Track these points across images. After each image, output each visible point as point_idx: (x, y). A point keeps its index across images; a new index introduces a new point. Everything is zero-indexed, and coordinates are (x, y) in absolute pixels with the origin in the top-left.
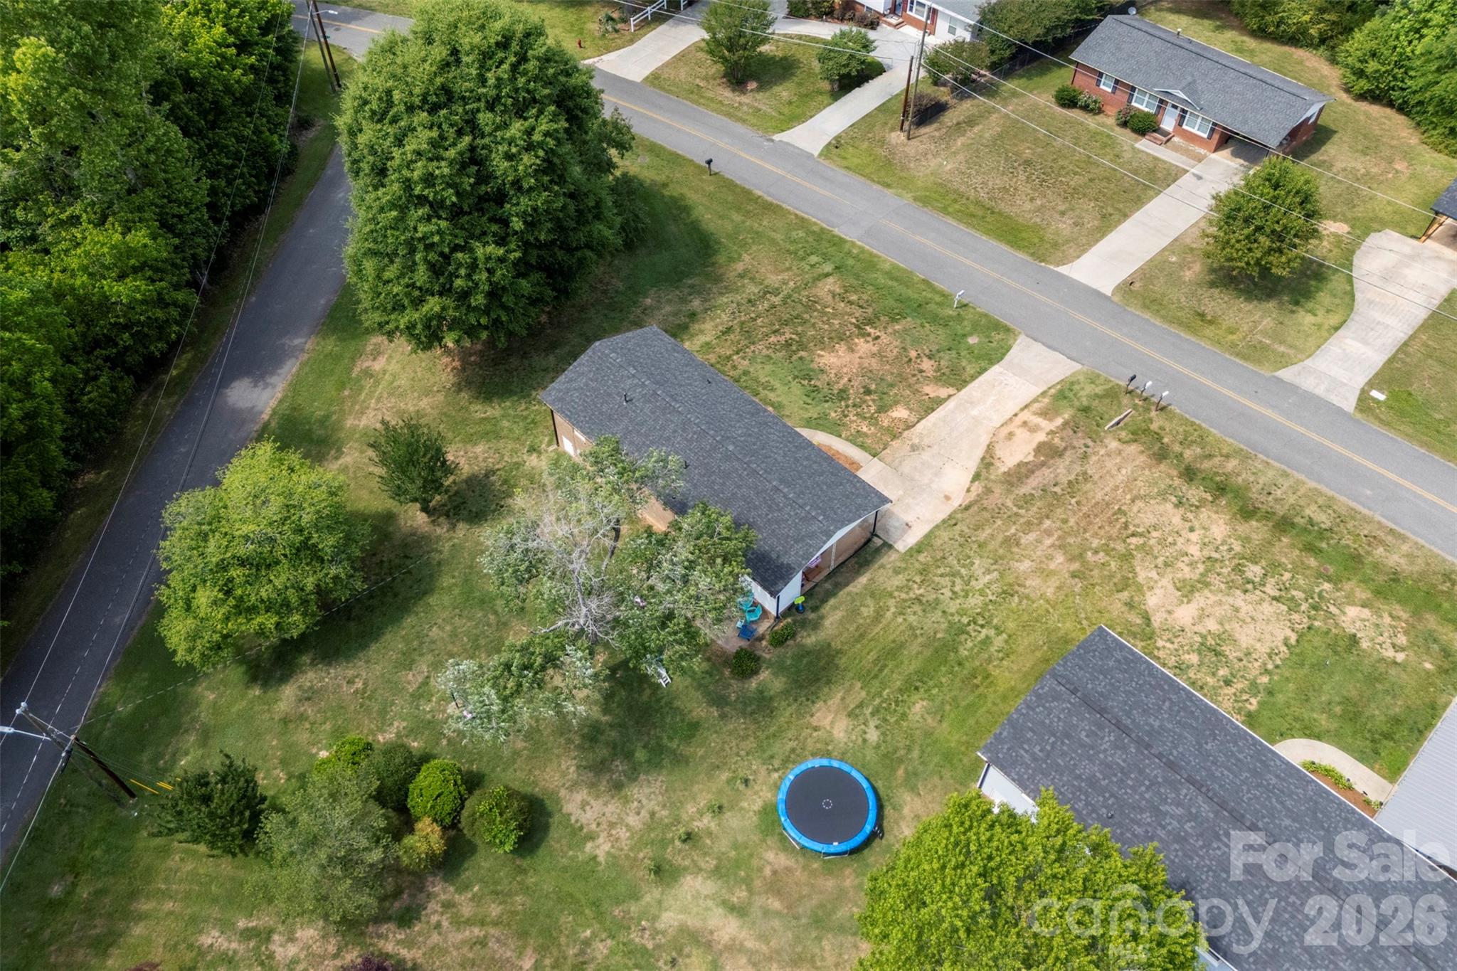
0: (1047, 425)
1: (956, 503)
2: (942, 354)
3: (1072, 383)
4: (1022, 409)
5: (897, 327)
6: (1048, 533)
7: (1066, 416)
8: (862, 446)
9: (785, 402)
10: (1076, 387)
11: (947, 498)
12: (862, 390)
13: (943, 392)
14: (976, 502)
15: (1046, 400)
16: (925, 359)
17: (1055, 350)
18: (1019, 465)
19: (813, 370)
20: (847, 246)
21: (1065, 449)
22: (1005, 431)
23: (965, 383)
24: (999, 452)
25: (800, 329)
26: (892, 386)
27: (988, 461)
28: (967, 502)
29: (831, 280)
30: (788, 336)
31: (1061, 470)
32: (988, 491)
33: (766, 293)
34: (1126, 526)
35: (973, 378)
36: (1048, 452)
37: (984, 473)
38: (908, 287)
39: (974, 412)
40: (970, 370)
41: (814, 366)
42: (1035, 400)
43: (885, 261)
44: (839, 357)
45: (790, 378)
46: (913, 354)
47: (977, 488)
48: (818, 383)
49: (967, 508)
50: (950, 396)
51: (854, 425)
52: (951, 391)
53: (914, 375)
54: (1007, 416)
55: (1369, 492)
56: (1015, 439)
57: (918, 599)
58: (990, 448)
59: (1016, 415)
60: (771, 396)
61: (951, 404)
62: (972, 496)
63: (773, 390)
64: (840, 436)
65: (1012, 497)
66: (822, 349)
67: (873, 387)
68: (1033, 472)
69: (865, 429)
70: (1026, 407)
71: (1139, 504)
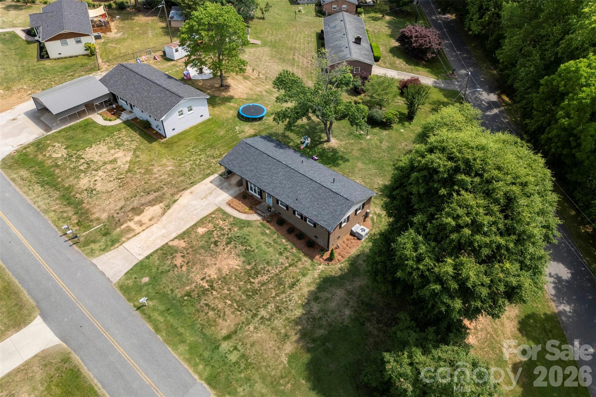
0: (131, 224)
1: (189, 191)
2: (168, 269)
3: (103, 250)
4: (139, 233)
5: (188, 288)
6: (155, 178)
7: (118, 229)
8: (225, 213)
9: (259, 235)
10: (103, 247)
11: (191, 193)
12: (219, 243)
13: (176, 243)
14: (180, 191)
15: (123, 239)
16: (179, 265)
17: (101, 271)
18: (154, 205)
19: (244, 256)
20: (206, 374)
21: (129, 211)
22: (152, 222)
23: (161, 249)
24: (161, 211)
25: (249, 286)
26: (203, 247)
27: (168, 207)
28: (183, 192)
29: (224, 332)
30: (256, 281)
31: (136, 202)
32: (172, 195)
33: (269, 320)
34: (121, 182)
35: (156, 251)
36: (137, 211)
37: (171, 202)
38: (172, 326)
39: (164, 231)
40: (156, 257)
41: (243, 259)
42: (128, 239)
43: (180, 354)
44: (228, 265)
45: (257, 250)
46: (184, 269)
47: (176, 197)
48: (241, 247)
49: (184, 190)
50: (173, 240)
51: (226, 224)
52: (171, 244)
53: (188, 253)
54: (148, 229)
55: (7, 195)
56: (150, 217)
57: (214, 158)
58: (163, 214)
59: (144, 230)
60: (267, 239)
61: (174, 235)
62: (180, 194)
63: (266, 243)
64: (234, 218)
65: (164, 191)
66: (236, 270)
67: (212, 246)
68: (149, 202)
69: (221, 222)
70: (135, 236)
71: (110, 190)
